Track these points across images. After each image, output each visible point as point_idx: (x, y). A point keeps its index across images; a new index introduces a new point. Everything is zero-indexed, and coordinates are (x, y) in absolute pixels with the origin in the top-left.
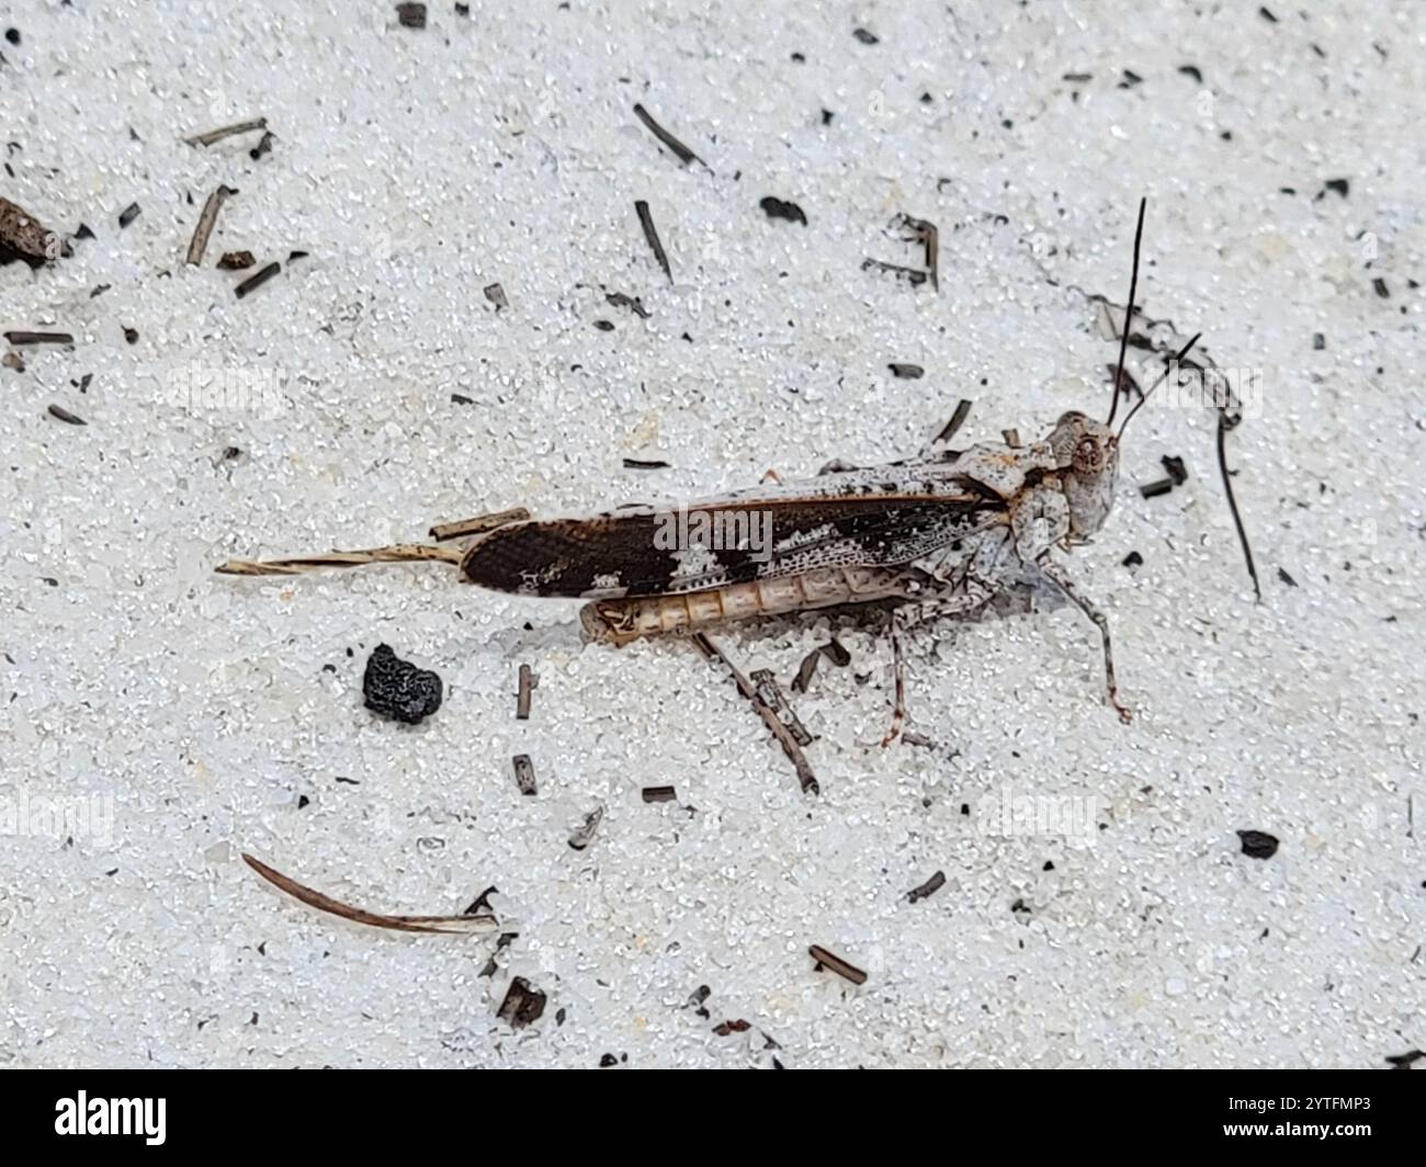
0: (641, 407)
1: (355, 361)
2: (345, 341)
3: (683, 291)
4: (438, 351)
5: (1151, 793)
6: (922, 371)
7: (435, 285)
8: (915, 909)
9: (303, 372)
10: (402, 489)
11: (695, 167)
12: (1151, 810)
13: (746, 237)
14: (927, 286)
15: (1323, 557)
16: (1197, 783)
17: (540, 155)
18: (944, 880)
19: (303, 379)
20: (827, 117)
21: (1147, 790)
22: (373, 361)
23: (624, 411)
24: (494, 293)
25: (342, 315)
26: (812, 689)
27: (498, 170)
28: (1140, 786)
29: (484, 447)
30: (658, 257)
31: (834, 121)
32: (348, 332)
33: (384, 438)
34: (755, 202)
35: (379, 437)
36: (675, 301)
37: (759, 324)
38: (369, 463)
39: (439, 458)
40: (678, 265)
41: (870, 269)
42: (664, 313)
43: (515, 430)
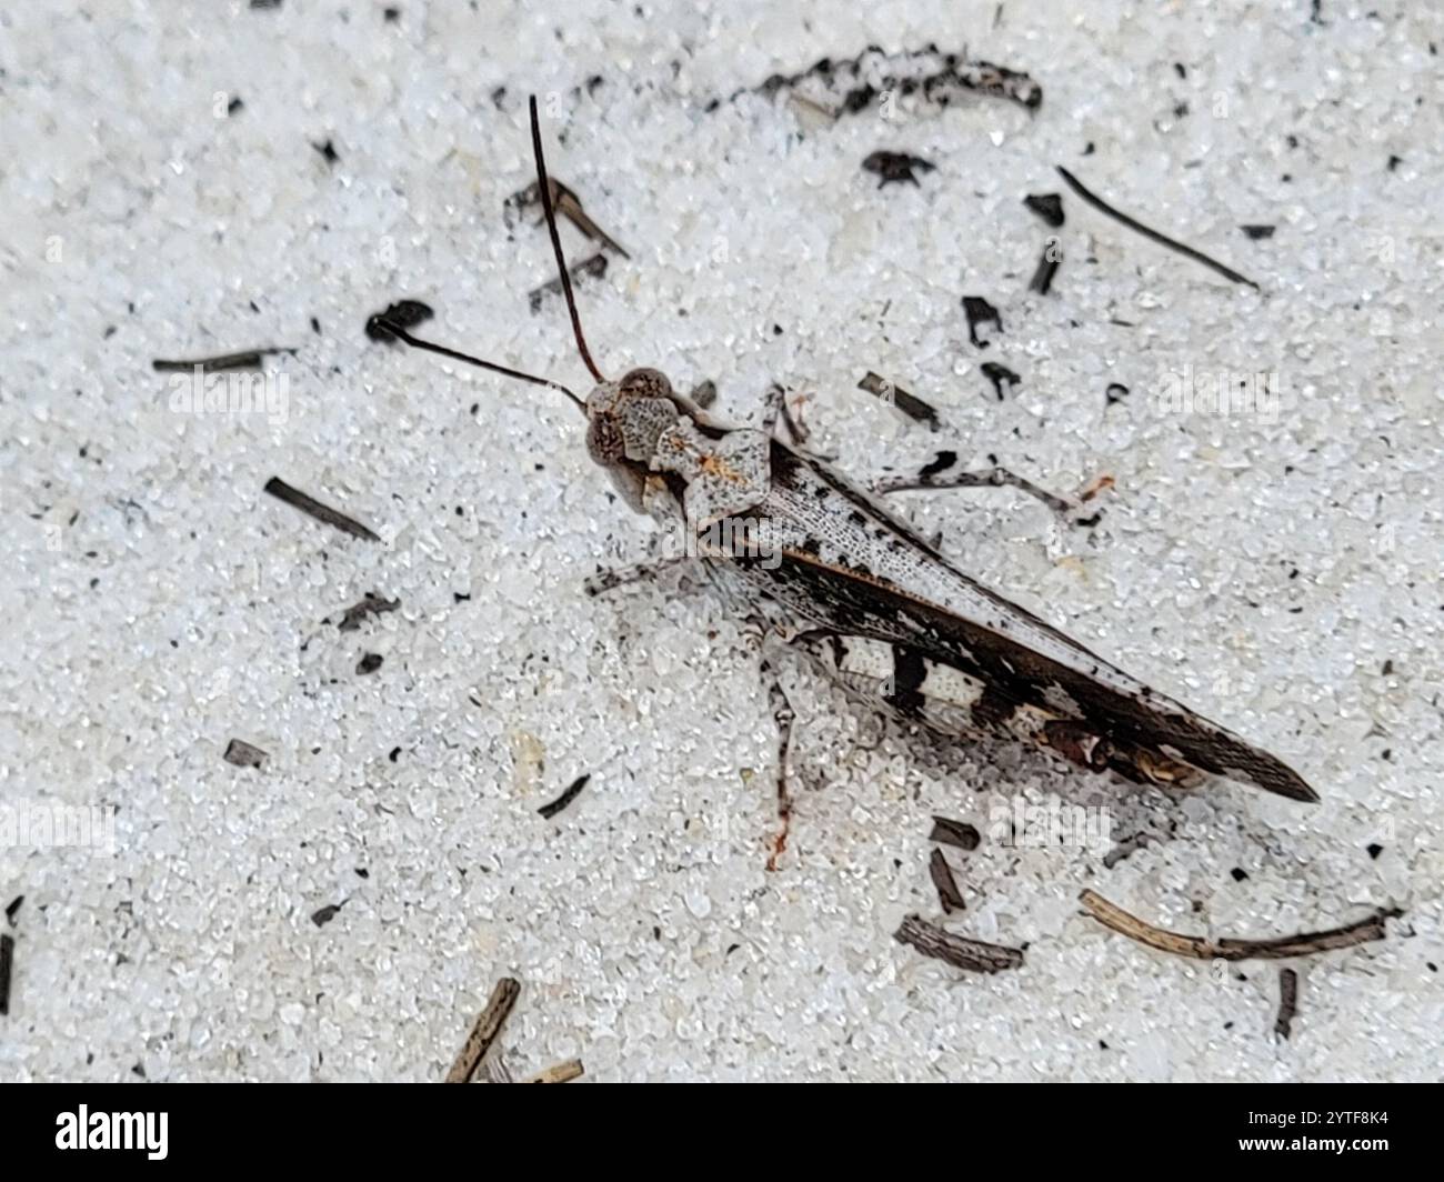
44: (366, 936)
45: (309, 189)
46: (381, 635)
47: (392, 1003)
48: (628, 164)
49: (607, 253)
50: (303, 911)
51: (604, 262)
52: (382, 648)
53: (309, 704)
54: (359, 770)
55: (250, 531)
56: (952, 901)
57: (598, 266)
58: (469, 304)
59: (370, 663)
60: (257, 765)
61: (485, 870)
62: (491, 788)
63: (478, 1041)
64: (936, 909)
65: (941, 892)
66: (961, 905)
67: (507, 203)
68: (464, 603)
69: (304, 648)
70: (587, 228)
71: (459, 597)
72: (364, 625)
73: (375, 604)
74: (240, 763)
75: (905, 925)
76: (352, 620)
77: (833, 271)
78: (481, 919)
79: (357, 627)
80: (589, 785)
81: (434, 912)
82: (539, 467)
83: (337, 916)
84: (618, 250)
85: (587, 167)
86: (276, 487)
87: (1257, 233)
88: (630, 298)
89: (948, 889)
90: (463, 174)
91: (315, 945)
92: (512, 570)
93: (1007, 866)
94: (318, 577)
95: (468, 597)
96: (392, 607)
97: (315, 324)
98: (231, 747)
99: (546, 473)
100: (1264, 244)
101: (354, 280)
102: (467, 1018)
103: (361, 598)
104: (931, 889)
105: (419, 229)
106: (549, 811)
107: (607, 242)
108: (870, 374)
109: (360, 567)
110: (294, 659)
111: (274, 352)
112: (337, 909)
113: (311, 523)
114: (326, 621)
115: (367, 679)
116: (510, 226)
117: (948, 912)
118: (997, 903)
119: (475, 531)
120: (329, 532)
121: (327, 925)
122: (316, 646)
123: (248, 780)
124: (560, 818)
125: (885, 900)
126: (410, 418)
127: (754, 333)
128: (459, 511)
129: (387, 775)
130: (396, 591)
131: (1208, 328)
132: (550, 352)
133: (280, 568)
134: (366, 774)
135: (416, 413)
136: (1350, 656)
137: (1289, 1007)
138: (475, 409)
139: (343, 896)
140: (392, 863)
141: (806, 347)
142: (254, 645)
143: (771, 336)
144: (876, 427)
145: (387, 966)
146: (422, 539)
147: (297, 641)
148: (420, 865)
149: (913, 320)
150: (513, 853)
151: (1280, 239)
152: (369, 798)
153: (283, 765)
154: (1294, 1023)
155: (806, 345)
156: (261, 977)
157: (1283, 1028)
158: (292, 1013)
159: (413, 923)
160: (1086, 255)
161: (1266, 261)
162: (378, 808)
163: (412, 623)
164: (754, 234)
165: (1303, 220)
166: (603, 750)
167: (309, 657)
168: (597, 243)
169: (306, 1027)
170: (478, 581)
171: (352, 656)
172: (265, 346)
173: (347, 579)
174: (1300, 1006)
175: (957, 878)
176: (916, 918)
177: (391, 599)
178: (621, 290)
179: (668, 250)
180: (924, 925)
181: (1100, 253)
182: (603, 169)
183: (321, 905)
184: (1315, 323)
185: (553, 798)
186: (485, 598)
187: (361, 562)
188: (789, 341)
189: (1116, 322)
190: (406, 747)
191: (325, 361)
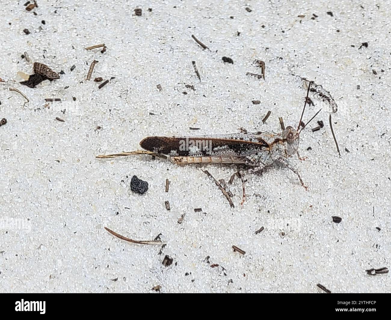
0: (194, 114)
1: (127, 104)
2: (124, 99)
3: (203, 84)
4: (146, 102)
5: (312, 207)
6: (260, 102)
7: (145, 85)
8: (257, 236)
9: (115, 107)
10: (138, 136)
11: (207, 50)
12: (312, 211)
13: (219, 68)
14: (262, 79)
15: (357, 144)
16: (323, 205)
17: (169, 49)
18: (264, 229)
19: (115, 109)
20: (239, 34)
21: (311, 206)
22: (131, 104)
23: (190, 115)
24: (159, 87)
25: (123, 93)
26: (233, 183)
27: (159, 54)
28: (309, 206)
29: (157, 125)
30: (198, 75)
31: (240, 35)
32: (125, 97)
33: (134, 123)
34: (221, 58)
35: (133, 123)
36: (202, 86)
37: (221, 91)
38: (131, 130)
39: (147, 128)
40: (202, 77)
41: (248, 75)
42: (199, 89)
43: (164, 121)
44: (154, 121)
45: (232, 35)
46: (190, 92)
48: (275, 71)
49: (262, 77)
50: (149, 111)
51: (261, 78)
52: (188, 93)
53: (173, 90)
54: (172, 102)
55: (185, 65)
56: (230, 182)
57: (259, 77)
58: (239, 67)
59: (185, 93)
60: (160, 90)
61: (176, 128)
62: (186, 120)
64: (228, 182)
67: (256, 60)
69: (179, 84)
70: (263, 72)
71: (204, 96)
72: (189, 88)
73: (193, 88)
74: (158, 88)
75: (222, 180)
76: (188, 86)
78: (170, 132)
80: (199, 130)
81: (165, 126)
82: (229, 91)
83: (153, 115)
84: (264, 78)
85: (270, 67)
86: (193, 63)
87: (347, 150)
90: (253, 53)
91: (147, 116)
92: (214, 99)
94: (189, 78)
95: (205, 97)
97: (217, 51)
98: (159, 85)
100: (346, 152)
101: (227, 51)
103: (192, 85)
104: (229, 179)
105: (241, 53)
106: (191, 128)
107: (264, 76)
109: (195, 82)
110: (176, 84)
111: (208, 49)
112: (154, 114)
113: (194, 71)
114: (185, 83)
115: (183, 94)
116: (253, 63)
117: (229, 183)
118: (236, 187)
119: (213, 90)
120: (195, 74)
121: (150, 115)
122: (180, 85)
123: (157, 91)
124: (191, 131)
125: (222, 175)
126: (218, 72)
127: (272, 101)
128: (214, 87)
129: (175, 106)
130: (197, 88)
131: (329, 154)
132: (243, 81)
133: (185, 72)
134: (173, 104)
135: (220, 71)
136: (308, 200)
138: (227, 78)
139: (156, 114)
140: (166, 116)
141: (276, 109)
142: (173, 77)
143: (273, 104)
144: (275, 125)
145: (154, 126)
146: (206, 85)
147: (179, 82)
148: (169, 120)
149: (293, 118)
150: (182, 129)
151: (349, 154)
152: (170, 106)
153: (164, 93)
155: (277, 109)
156: (136, 114)
158: (136, 121)
159: (162, 125)
160: (322, 133)
161: (344, 154)
162: (170, 109)
163: (195, 94)
165: (354, 155)
166: (205, 128)
167: (178, 85)
168: (262, 75)
169: (136, 125)
170: (208, 97)
171: (183, 90)
172: (208, 47)
173: (192, 81)
175: (234, 180)
176: (224, 180)
177: (195, 89)
178: (260, 83)
179: (270, 84)
180: (224, 182)
181: (324, 134)
182: (271, 69)
183: (152, 113)
184: (343, 165)
186: (207, 98)
187: (196, 81)
188: (275, 106)
189: (318, 143)
190: (180, 105)
191: (214, 56)
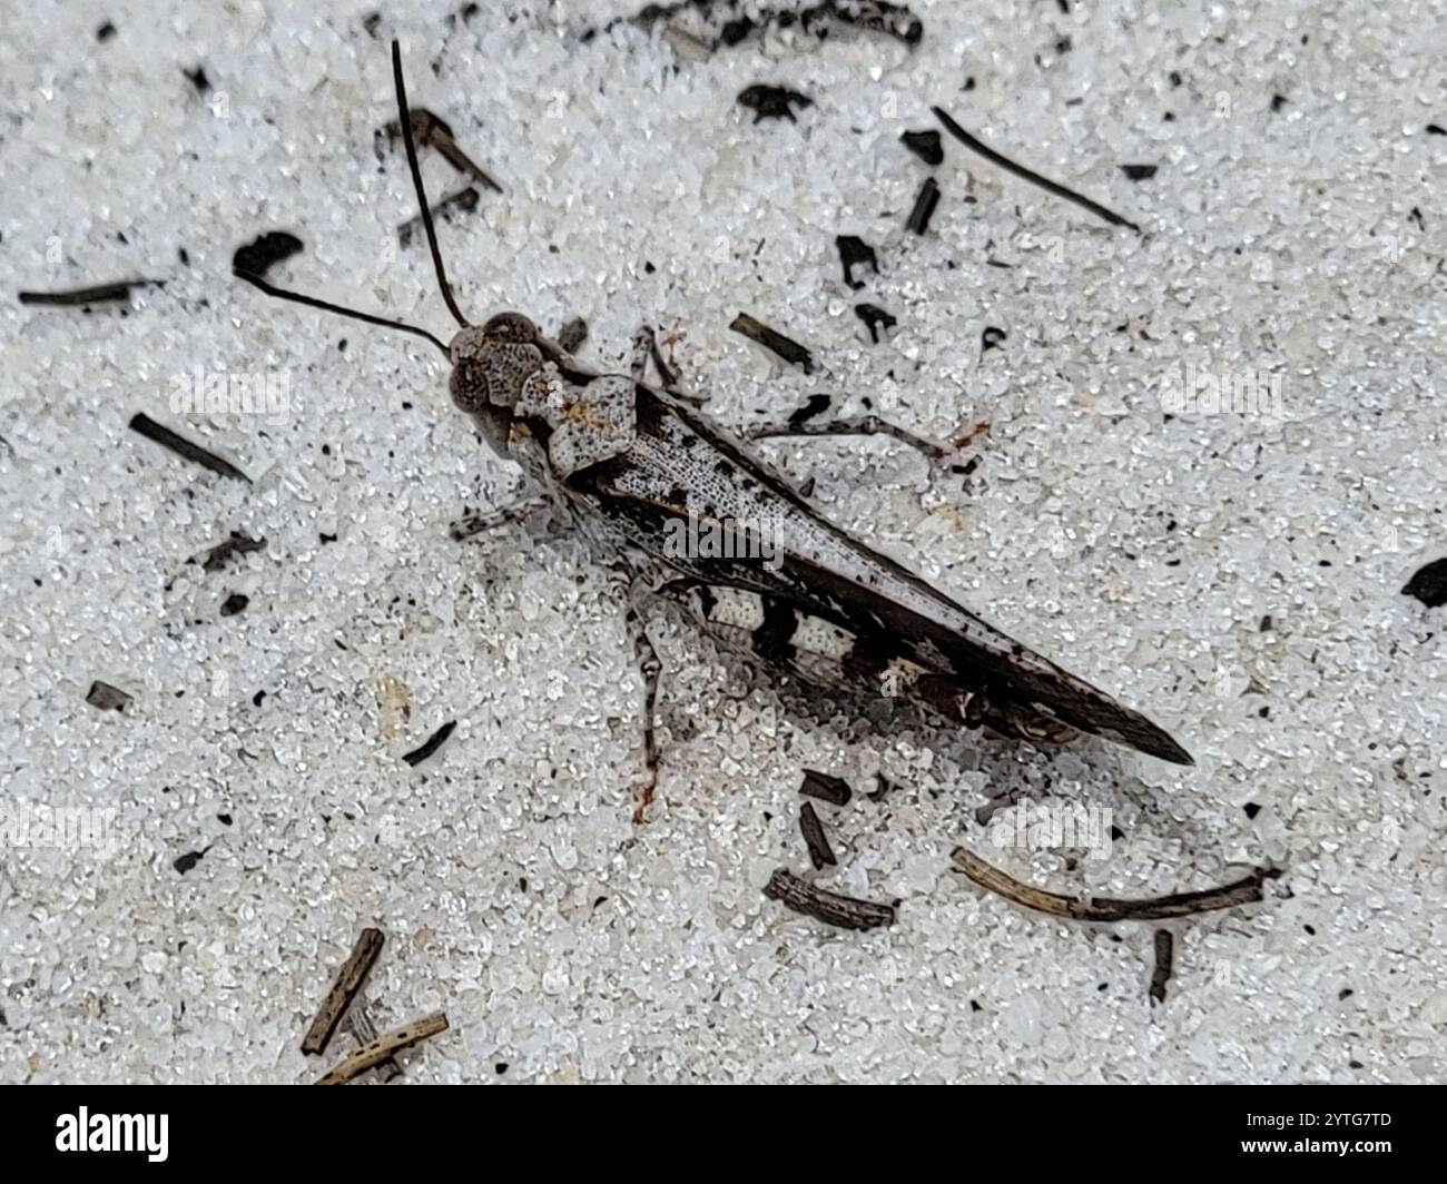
44: (228, 884)
45: (178, 118)
46: (248, 575)
47: (255, 952)
48: (502, 95)
49: (478, 187)
50: (165, 859)
51: (475, 196)
52: (247, 589)
53: (173, 646)
54: (223, 714)
55: (115, 468)
56: (822, 856)
57: (468, 200)
58: (338, 237)
59: (235, 604)
60: (120, 708)
61: (350, 817)
62: (356, 733)
63: (341, 993)
64: (806, 865)
65: (811, 847)
66: (832, 861)
67: (378, 134)
68: (330, 544)
69: (168, 588)
70: (459, 161)
71: (324, 539)
72: (230, 566)
73: (240, 544)
74: (102, 706)
75: (774, 881)
76: (217, 559)
77: (706, 208)
78: (345, 868)
79: (222, 567)
80: (457, 732)
81: (298, 860)
82: (407, 406)
83: (200, 863)
84: (490, 183)
85: (460, 97)
86: (141, 424)
87: (1138, 173)
88: (501, 233)
89: (818, 843)
90: (335, 103)
91: (178, 892)
92: (378, 510)
93: (878, 822)
94: (182, 516)
95: (334, 538)
96: (259, 546)
97: (184, 256)
98: (94, 688)
99: (414, 412)
100: (1145, 184)
101: (223, 211)
102: (330, 969)
103: (227, 536)
104: (803, 844)
105: (288, 159)
106: (414, 758)
107: (480, 176)
108: (742, 315)
109: (227, 505)
110: (158, 600)
111: (141, 284)
112: (200, 856)
113: (176, 461)
114: (191, 561)
115: (232, 621)
116: (381, 157)
117: (819, 867)
118: (868, 859)
119: (342, 470)
120: (194, 470)
121: (189, 873)
122: (180, 586)
123: (111, 723)
124: (426, 766)
125: (754, 853)
126: (278, 353)
127: (626, 270)
128: (326, 450)
129: (251, 720)
130: (261, 530)
131: (1087, 271)
132: (419, 288)
133: (145, 507)
134: (230, 718)
135: (283, 349)
136: (1228, 612)
137: (1164, 969)
138: (342, 345)
139: (205, 842)
140: (256, 810)
141: (679, 285)
142: (118, 584)
143: (643, 274)
144: (749, 368)
145: (250, 914)
146: (288, 478)
147: (161, 581)
148: (283, 812)
149: (788, 259)
150: (379, 800)
151: (1161, 180)
152: (232, 742)
153: (146, 707)
154: (1168, 985)
155: (678, 283)
156: (123, 924)
157: (1158, 991)
158: (155, 961)
159: (277, 872)
160: (963, 194)
161: (1146, 202)
162: (242, 752)
163: (279, 564)
164: (627, 168)
165: (1184, 161)
166: (469, 697)
167: (173, 598)
168: (468, 176)
169: (169, 975)
170: (346, 522)
171: (216, 596)
172: (133, 278)
173: (213, 518)
174: (1176, 968)
175: (828, 833)
176: (786, 873)
177: (257, 539)
178: (492, 224)
179: (540, 183)
180: (794, 880)
181: (978, 192)
182: (476, 99)
183: (184, 851)
184: (1196, 267)
185: (418, 745)
186: (350, 539)
187: (225, 500)
188: (662, 280)
189: (993, 263)
190: (270, 690)
191: (194, 293)
